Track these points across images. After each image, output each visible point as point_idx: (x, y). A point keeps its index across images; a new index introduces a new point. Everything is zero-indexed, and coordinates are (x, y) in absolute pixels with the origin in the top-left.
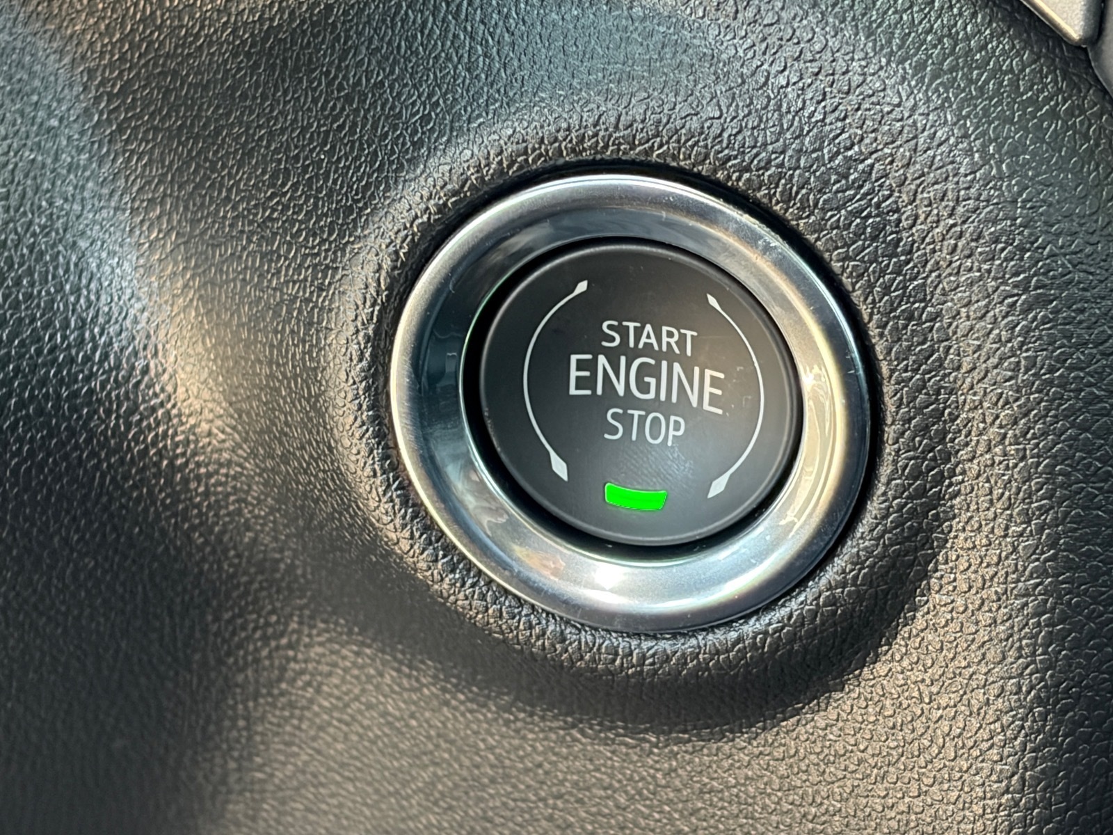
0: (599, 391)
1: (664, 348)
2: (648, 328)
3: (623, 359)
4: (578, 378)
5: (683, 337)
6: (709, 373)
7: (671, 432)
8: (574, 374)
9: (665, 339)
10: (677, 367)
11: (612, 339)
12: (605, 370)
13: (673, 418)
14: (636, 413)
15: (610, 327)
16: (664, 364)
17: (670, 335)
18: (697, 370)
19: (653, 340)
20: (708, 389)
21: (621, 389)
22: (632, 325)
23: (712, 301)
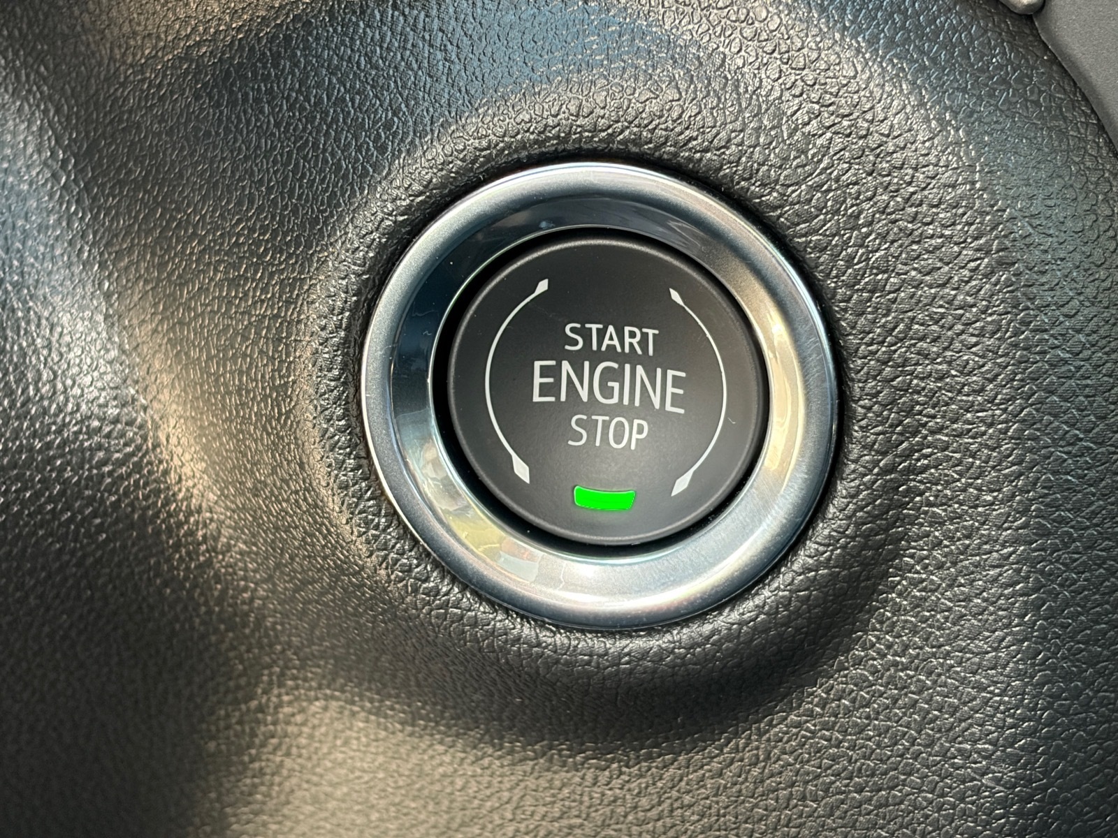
0: (563, 398)
1: (627, 350)
2: (611, 329)
3: (587, 364)
4: (541, 385)
5: (645, 336)
6: (670, 373)
7: (635, 436)
8: (538, 380)
9: (627, 340)
10: (640, 370)
11: (575, 343)
12: (568, 375)
13: (636, 422)
14: (600, 419)
15: (572, 330)
16: (627, 367)
17: (632, 335)
18: (659, 371)
19: (616, 342)
20: (670, 390)
21: (584, 394)
22: (594, 327)
23: (675, 296)
